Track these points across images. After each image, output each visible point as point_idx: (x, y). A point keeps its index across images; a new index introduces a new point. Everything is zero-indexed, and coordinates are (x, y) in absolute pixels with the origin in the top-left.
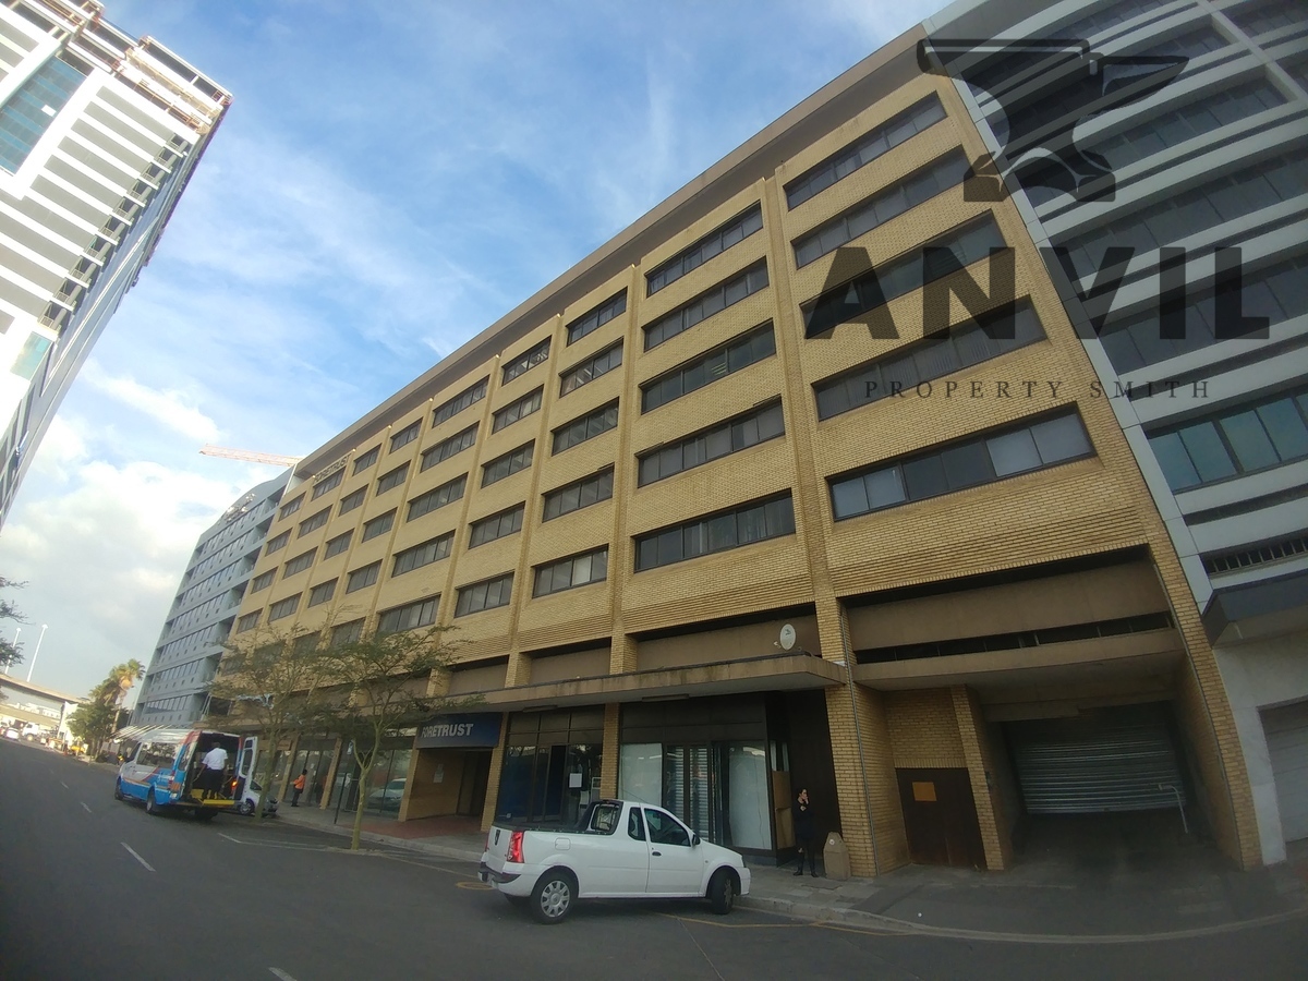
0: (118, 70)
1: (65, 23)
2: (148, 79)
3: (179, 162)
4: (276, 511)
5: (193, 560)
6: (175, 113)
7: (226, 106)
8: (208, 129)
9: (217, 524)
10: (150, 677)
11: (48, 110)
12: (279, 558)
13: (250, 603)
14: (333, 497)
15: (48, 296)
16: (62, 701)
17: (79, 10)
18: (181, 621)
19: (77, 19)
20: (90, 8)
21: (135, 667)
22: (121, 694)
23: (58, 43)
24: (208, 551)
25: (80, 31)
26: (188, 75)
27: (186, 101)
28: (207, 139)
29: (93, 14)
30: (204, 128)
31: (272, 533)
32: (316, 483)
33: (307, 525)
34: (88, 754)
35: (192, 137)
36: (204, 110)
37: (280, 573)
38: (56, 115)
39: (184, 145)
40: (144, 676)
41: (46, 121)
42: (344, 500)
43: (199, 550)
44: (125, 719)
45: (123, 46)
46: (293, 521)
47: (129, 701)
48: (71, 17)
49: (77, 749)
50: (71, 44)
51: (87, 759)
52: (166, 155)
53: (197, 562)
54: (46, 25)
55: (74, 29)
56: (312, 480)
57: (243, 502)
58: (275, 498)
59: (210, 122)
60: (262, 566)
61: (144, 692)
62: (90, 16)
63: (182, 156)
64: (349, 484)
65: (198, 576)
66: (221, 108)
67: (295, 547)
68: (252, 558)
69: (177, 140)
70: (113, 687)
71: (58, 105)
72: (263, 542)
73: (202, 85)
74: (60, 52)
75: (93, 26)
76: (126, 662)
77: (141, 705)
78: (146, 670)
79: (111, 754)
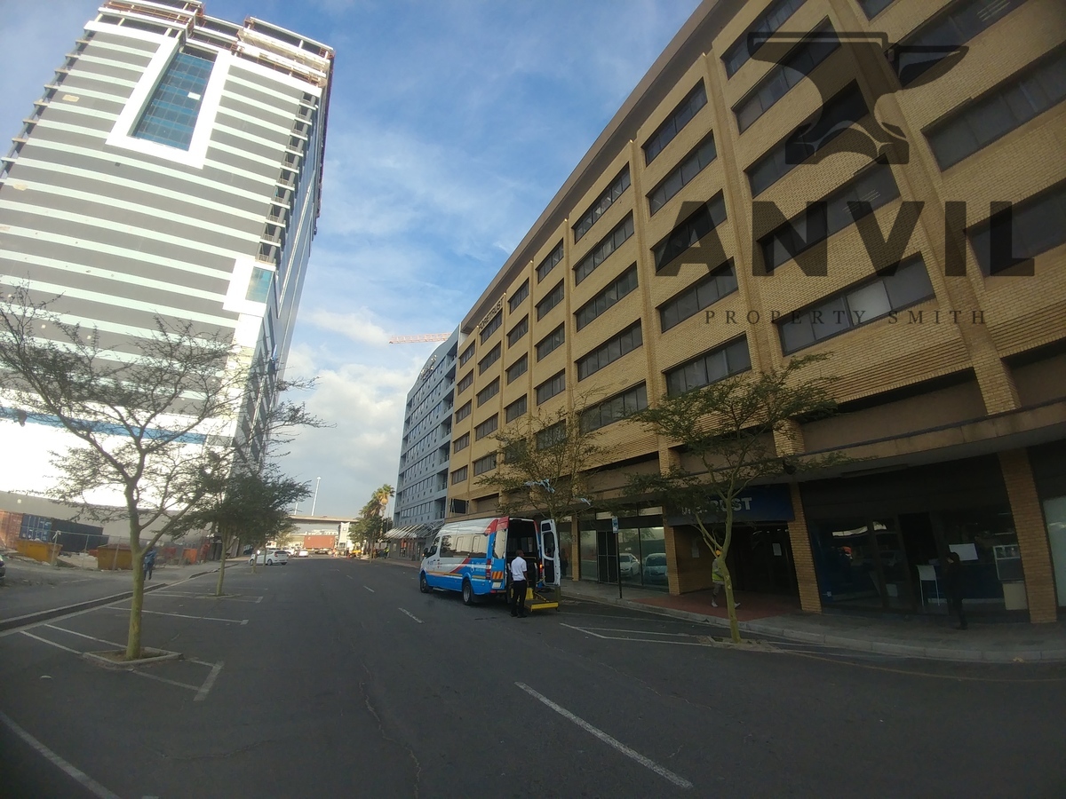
0: (238, 49)
1: (175, 24)
2: (265, 52)
3: (314, 116)
4: (457, 361)
5: (407, 412)
6: (297, 75)
7: (332, 59)
8: (326, 82)
9: (417, 384)
10: (399, 494)
11: (192, 95)
12: (470, 393)
13: (458, 431)
14: (499, 335)
15: (257, 239)
16: (339, 522)
17: (183, 11)
18: (411, 454)
19: (183, 19)
20: (192, 7)
21: (388, 490)
22: (382, 508)
23: (176, 40)
24: (416, 402)
25: (190, 28)
26: (295, 41)
27: (301, 63)
28: (327, 91)
29: (196, 11)
30: (322, 81)
31: (459, 377)
32: (481, 330)
33: (485, 363)
34: (365, 554)
35: (316, 91)
36: (317, 67)
37: (474, 403)
38: (202, 98)
39: (313, 100)
40: (395, 494)
41: (196, 106)
42: (509, 335)
43: (409, 405)
44: (388, 526)
45: (233, 32)
46: (472, 363)
47: (388, 512)
48: (178, 18)
49: (357, 552)
50: (188, 40)
51: (365, 557)
52: (303, 111)
53: (410, 414)
54: (160, 30)
55: (185, 27)
56: (477, 330)
57: (431, 363)
58: (452, 353)
59: (324, 75)
60: (459, 402)
61: (397, 505)
62: (193, 14)
63: (315, 109)
64: (509, 321)
65: (414, 422)
66: (329, 62)
67: (481, 382)
68: (449, 400)
69: (307, 97)
70: (375, 505)
71: (201, 90)
72: (454, 385)
73: (308, 46)
74: (181, 50)
75: (201, 21)
76: (381, 487)
77: (397, 514)
78: (395, 490)
79: (381, 550)
